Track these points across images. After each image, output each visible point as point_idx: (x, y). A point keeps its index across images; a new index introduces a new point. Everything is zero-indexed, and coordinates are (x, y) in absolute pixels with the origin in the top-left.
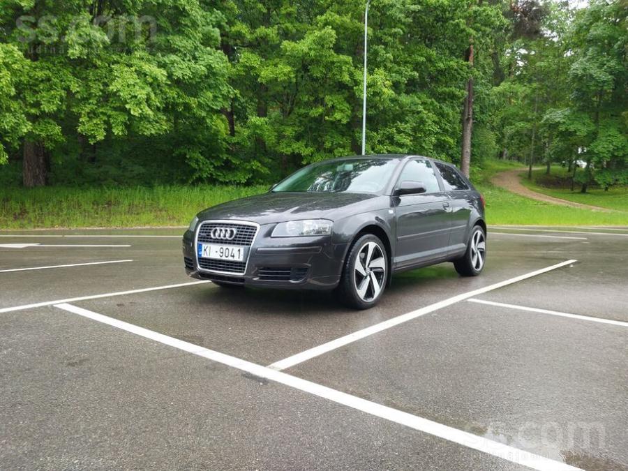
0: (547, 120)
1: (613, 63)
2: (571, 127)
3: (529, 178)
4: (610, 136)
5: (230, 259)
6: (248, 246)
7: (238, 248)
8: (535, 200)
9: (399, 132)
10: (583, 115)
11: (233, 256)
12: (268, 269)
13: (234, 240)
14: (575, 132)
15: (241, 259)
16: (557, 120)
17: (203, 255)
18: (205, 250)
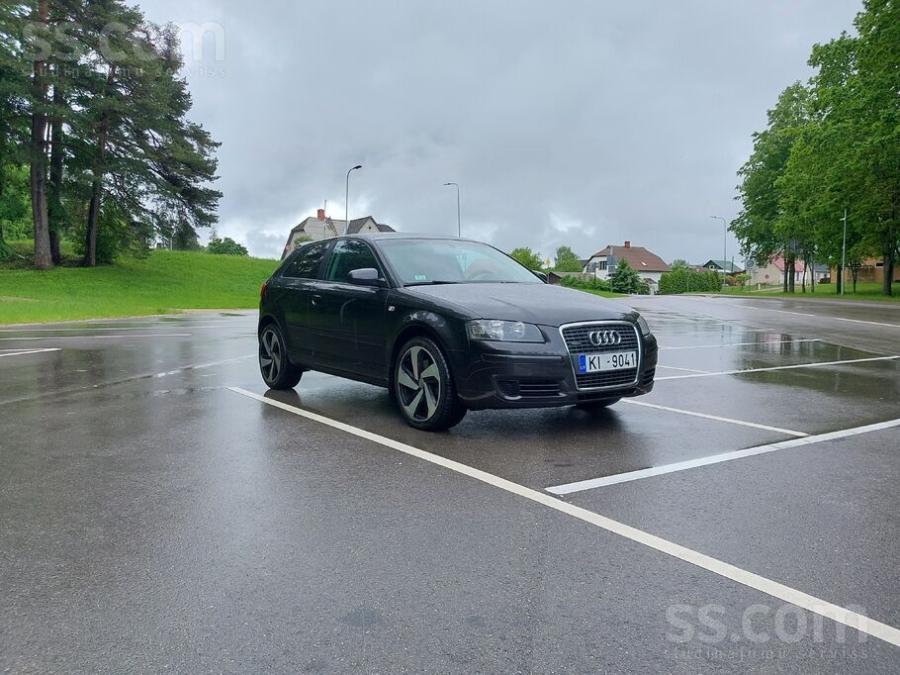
5: (625, 367)
6: (637, 349)
7: (631, 353)
11: (628, 363)
13: (621, 344)
15: (632, 366)
17: (588, 370)
18: (591, 363)
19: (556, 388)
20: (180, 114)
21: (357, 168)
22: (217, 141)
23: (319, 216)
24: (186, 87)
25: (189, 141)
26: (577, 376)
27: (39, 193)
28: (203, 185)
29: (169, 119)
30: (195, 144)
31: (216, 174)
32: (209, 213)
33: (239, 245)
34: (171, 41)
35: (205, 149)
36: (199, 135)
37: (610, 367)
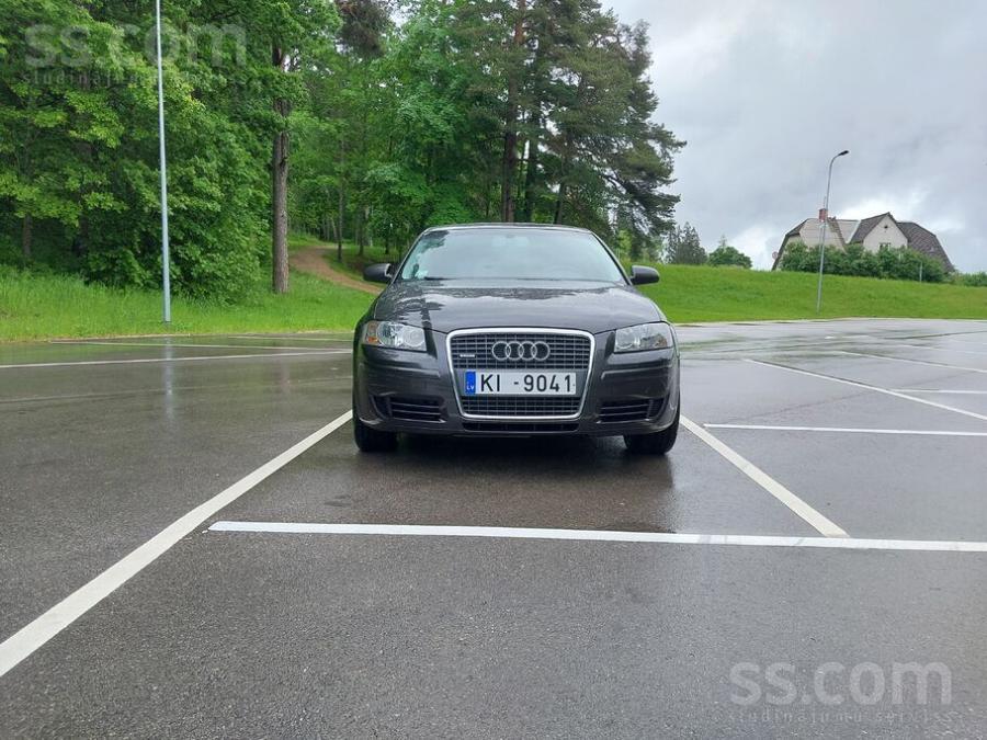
0: (373, 177)
1: (450, 109)
2: (405, 189)
3: (338, 259)
4: (451, 208)
5: (549, 392)
6: (583, 370)
7: (567, 374)
8: (365, 293)
9: (200, 174)
10: (417, 176)
11: (557, 388)
12: (614, 404)
13: (547, 361)
14: (410, 198)
15: (573, 392)
16: (387, 178)
17: (479, 391)
18: (483, 382)
19: (437, 411)
20: (646, 116)
21: (842, 154)
22: (682, 140)
23: (820, 217)
24: (650, 86)
25: (651, 143)
26: (462, 398)
27: (507, 209)
28: (661, 190)
29: (636, 123)
30: (657, 147)
31: (672, 177)
32: (666, 219)
33: (742, 255)
34: (641, 41)
35: (668, 150)
36: (663, 137)
37: (520, 391)
